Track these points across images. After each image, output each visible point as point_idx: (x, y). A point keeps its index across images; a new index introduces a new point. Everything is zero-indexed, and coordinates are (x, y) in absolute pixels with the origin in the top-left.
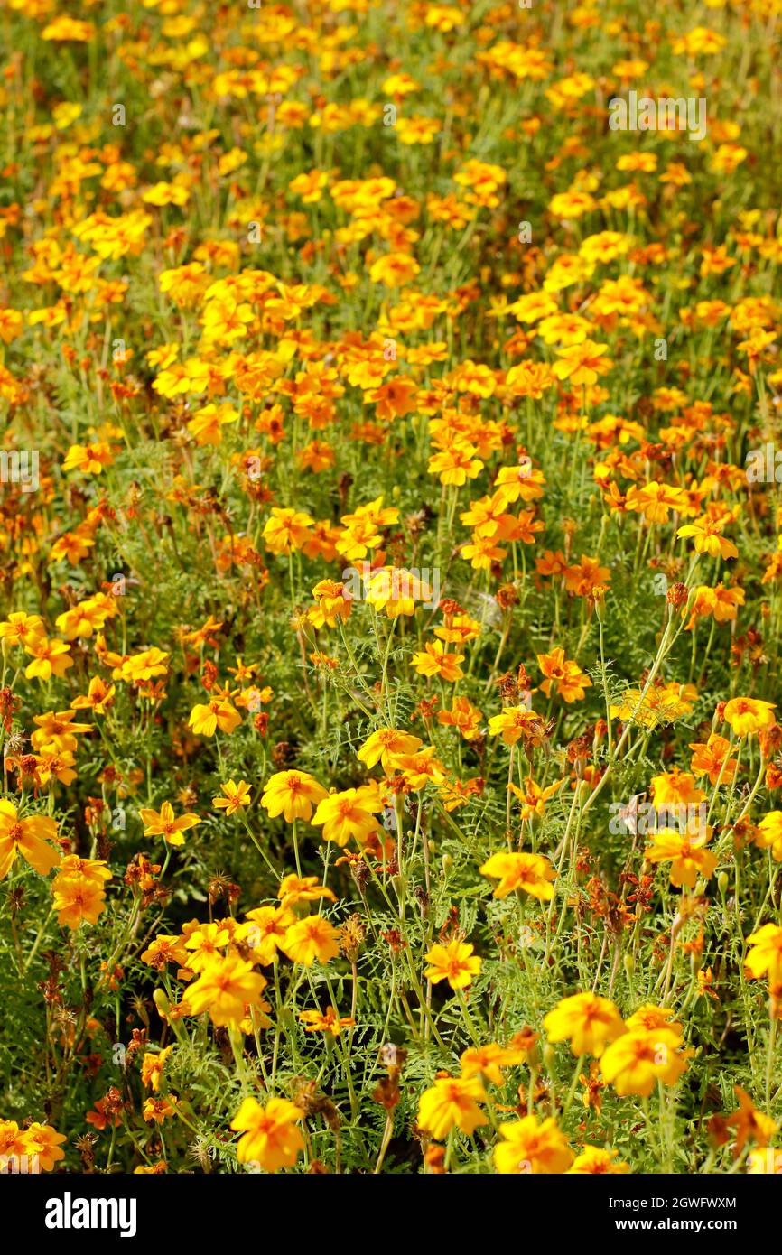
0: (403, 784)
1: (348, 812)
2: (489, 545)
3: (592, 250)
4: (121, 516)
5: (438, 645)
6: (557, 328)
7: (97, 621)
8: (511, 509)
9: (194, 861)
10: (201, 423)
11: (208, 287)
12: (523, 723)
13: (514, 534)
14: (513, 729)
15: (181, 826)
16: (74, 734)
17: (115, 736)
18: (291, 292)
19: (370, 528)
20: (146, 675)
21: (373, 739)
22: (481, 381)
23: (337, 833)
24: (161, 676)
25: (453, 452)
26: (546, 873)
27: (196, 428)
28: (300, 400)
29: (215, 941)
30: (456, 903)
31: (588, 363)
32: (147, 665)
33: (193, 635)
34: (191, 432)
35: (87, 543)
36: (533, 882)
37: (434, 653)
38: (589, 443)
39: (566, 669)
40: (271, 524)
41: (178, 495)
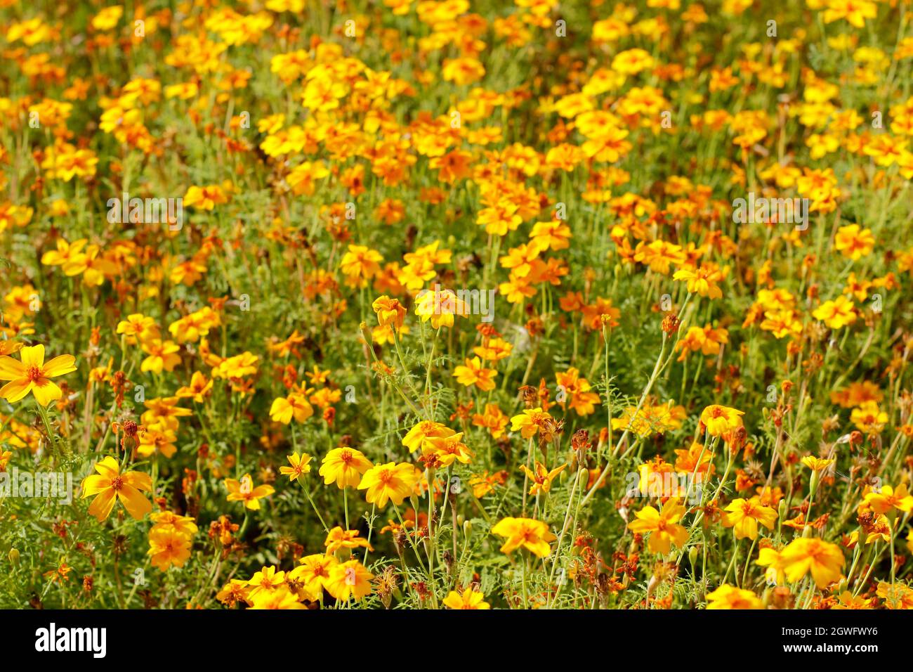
0: (434, 460)
1: (387, 480)
2: (523, 284)
3: (624, 64)
4: (228, 247)
5: (476, 361)
6: (591, 121)
7: (203, 329)
8: (543, 255)
9: (270, 530)
10: (297, 177)
11: (310, 69)
12: (539, 422)
13: (544, 276)
14: (530, 427)
15: (257, 494)
16: (177, 417)
17: (212, 424)
18: (376, 77)
19: (427, 264)
20: (239, 373)
21: (416, 429)
22: (527, 160)
23: (378, 498)
24: (251, 375)
25: (498, 208)
26: (545, 535)
27: (293, 180)
28: (378, 162)
29: (273, 580)
30: (479, 569)
31: (611, 144)
32: (241, 365)
33: (280, 346)
34: (289, 185)
35: (201, 269)
36: (534, 542)
37: (472, 367)
38: (609, 212)
39: (579, 385)
40: (347, 258)
41: (276, 234)
